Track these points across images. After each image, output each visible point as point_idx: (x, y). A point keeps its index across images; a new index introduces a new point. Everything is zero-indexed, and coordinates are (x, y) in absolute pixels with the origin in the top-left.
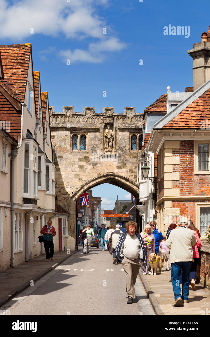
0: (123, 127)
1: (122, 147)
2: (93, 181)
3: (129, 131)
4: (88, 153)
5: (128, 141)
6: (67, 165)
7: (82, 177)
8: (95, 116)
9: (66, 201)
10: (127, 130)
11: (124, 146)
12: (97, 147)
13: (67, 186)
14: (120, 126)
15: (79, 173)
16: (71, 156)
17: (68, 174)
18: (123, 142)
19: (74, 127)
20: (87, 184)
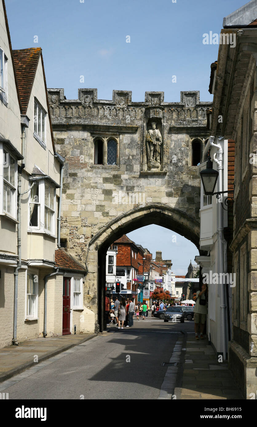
0: (178, 126)
2: (125, 216)
3: (187, 133)
4: (118, 170)
5: (187, 149)
6: (84, 190)
7: (109, 209)
8: (132, 106)
9: (82, 249)
10: (185, 132)
11: (180, 158)
12: (134, 159)
13: (84, 224)
14: (173, 124)
15: (103, 204)
16: (91, 173)
17: (85, 205)
18: (178, 151)
19: (97, 125)
20: (116, 221)
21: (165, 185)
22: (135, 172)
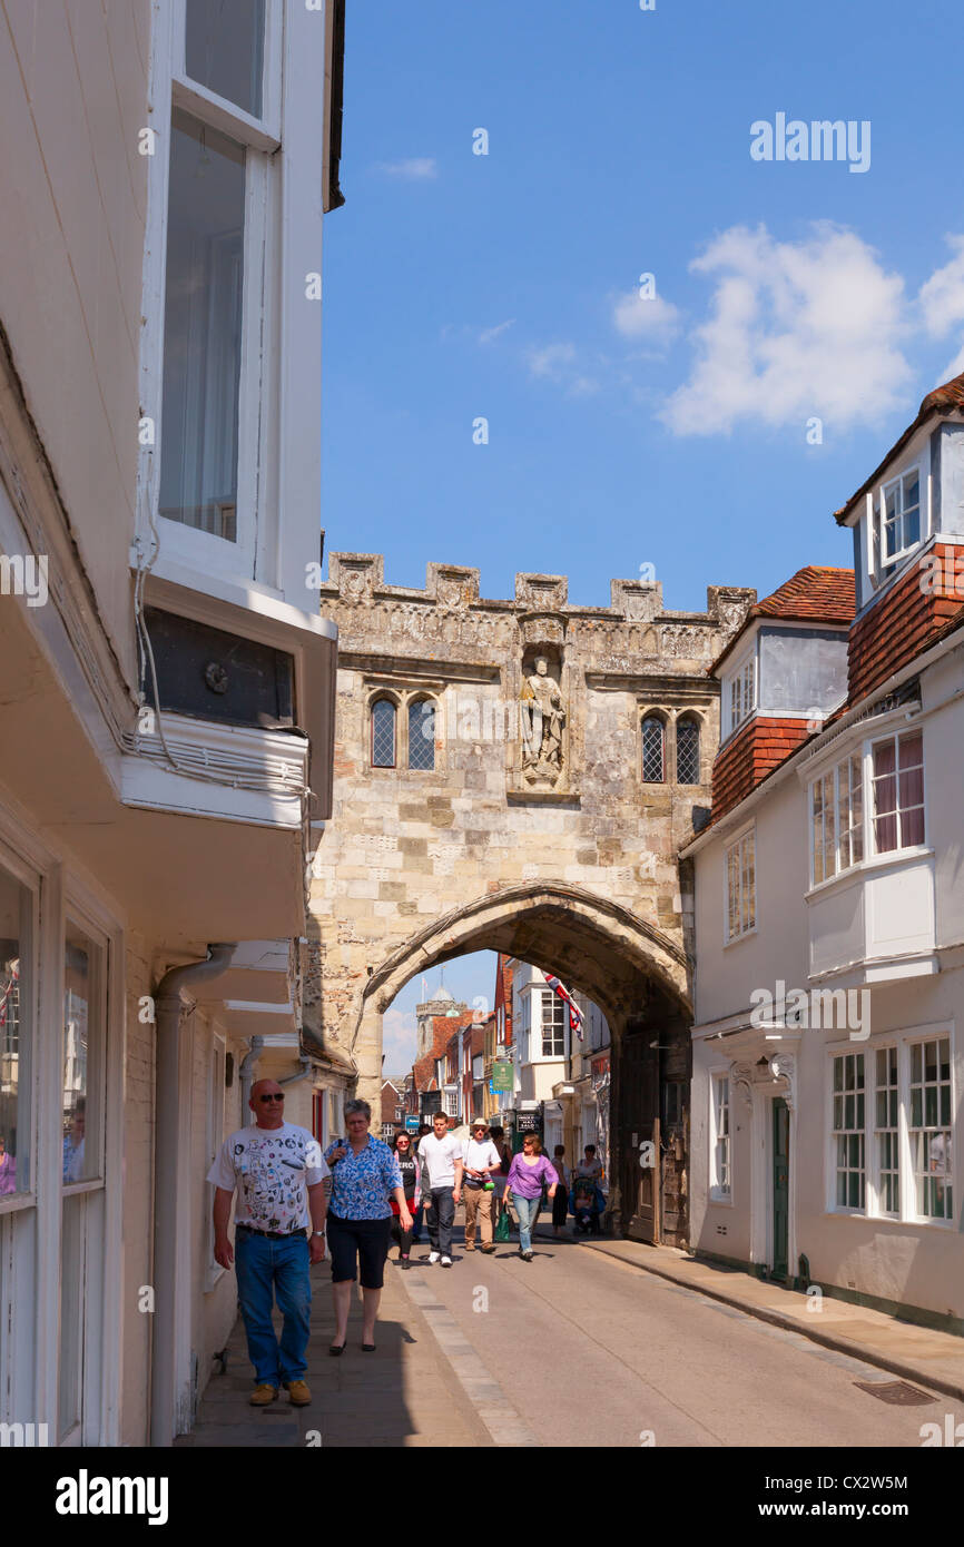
0: (608, 671)
1: (600, 765)
2: (466, 915)
3: (631, 691)
4: (444, 783)
5: (632, 735)
6: (345, 838)
7: (417, 895)
8: (481, 608)
9: (340, 1007)
10: (627, 687)
11: (612, 758)
12: (489, 755)
13: (345, 937)
14: (594, 664)
15: (400, 879)
16: (366, 790)
17: (347, 879)
18: (607, 738)
19: (384, 656)
20: (439, 929)
21: (575, 833)
22: (490, 792)
